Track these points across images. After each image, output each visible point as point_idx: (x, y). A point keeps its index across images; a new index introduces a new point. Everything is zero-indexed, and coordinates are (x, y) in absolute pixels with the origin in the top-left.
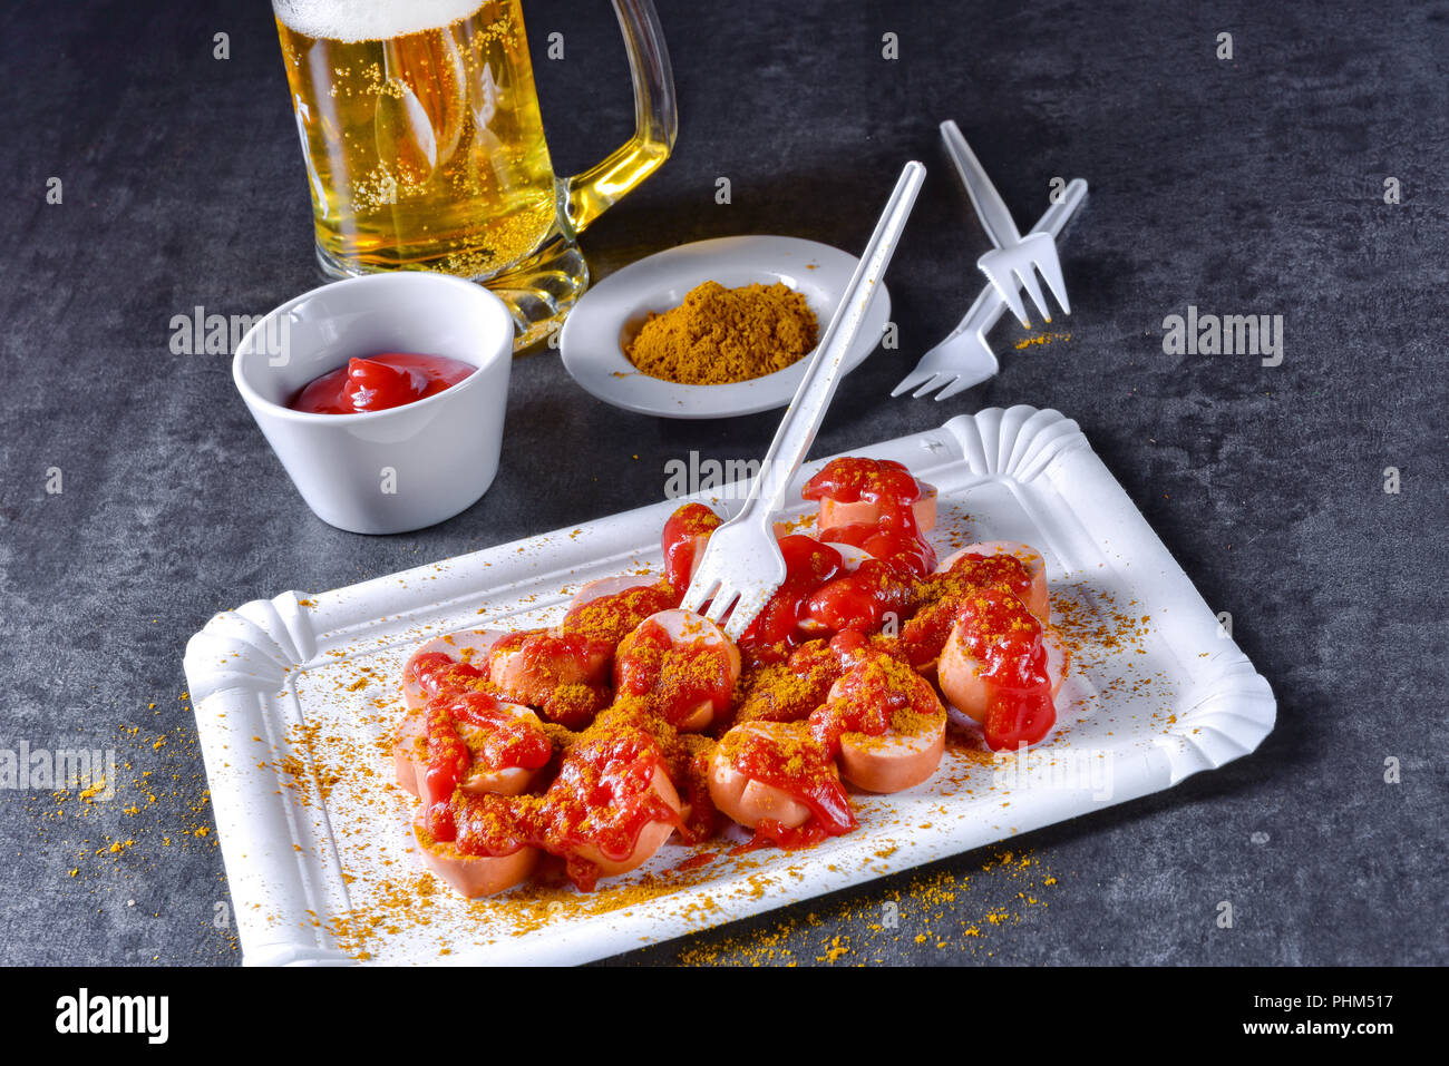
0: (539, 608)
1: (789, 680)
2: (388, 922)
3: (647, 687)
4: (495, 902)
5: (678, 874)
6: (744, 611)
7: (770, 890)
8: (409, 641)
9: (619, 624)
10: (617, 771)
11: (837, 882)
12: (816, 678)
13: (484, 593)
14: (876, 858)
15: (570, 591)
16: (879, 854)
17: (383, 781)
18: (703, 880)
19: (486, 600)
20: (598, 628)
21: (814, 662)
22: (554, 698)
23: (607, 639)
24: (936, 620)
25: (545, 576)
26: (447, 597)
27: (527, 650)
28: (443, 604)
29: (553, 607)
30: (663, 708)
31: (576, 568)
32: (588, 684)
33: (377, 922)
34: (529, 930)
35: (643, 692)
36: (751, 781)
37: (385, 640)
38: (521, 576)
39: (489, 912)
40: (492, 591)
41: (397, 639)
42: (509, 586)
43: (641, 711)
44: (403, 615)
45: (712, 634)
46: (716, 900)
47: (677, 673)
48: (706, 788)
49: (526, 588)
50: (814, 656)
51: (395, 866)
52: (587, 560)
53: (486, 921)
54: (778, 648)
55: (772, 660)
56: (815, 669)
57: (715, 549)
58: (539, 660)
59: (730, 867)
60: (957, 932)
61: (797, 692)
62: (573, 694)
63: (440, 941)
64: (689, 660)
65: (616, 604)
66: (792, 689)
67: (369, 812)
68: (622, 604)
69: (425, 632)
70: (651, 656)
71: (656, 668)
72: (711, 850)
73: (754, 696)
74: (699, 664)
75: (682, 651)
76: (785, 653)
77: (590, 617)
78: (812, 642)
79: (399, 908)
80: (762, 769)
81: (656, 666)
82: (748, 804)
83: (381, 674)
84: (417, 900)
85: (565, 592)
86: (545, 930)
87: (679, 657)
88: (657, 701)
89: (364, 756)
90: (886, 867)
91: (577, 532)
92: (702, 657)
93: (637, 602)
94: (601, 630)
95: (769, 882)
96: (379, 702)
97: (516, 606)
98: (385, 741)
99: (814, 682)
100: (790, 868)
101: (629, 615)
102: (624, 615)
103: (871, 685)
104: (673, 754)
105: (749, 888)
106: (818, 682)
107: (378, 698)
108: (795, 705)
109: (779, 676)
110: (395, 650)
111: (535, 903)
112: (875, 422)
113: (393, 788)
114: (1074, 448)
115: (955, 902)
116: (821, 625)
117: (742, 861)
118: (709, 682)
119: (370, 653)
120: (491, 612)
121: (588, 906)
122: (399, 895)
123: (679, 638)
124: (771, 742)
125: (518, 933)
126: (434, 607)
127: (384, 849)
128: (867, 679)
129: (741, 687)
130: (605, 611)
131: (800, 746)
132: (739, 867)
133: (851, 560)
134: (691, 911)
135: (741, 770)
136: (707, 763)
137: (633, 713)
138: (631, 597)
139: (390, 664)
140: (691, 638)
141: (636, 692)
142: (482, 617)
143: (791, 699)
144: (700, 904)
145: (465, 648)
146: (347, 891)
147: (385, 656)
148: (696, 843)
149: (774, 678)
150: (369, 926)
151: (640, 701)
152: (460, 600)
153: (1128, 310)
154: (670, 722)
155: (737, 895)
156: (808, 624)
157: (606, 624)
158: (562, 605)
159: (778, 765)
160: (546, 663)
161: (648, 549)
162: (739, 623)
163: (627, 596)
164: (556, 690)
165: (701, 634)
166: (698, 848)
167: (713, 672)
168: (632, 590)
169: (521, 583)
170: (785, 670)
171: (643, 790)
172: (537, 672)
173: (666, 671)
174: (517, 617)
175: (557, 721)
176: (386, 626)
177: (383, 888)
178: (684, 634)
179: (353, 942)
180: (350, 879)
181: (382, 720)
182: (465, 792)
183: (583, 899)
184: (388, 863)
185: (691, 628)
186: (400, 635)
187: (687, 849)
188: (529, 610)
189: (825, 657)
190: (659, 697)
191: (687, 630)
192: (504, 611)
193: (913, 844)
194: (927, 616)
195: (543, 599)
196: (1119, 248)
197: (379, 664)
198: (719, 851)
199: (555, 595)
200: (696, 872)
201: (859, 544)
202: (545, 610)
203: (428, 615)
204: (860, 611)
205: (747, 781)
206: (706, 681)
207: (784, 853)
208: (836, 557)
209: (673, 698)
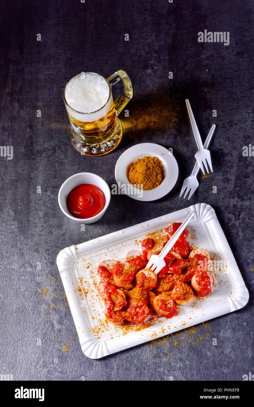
1: (166, 284)
2: (101, 329)
3: (142, 286)
4: (119, 326)
5: (149, 322)
6: (158, 269)
7: (165, 331)
9: (136, 269)
11: (176, 330)
12: (171, 285)
13: (107, 245)
14: (182, 326)
15: (123, 245)
16: (183, 325)
17: (96, 294)
18: (153, 324)
19: (108, 247)
20: (132, 270)
22: (126, 287)
23: (134, 273)
24: (191, 273)
25: (118, 242)
29: (121, 248)
31: (124, 240)
32: (131, 284)
33: (99, 329)
34: (125, 334)
37: (91, 255)
38: (114, 242)
39: (118, 328)
40: (109, 245)
42: (112, 244)
43: (141, 291)
44: (94, 250)
46: (156, 333)
48: (153, 307)
49: (115, 244)
50: (170, 280)
51: (101, 315)
53: (118, 331)
55: (163, 278)
56: (171, 283)
59: (157, 321)
60: (196, 340)
62: (129, 286)
63: (111, 335)
64: (149, 282)
65: (135, 263)
66: (167, 286)
67: (95, 301)
69: (98, 254)
71: (143, 283)
73: (160, 287)
75: (148, 279)
76: (165, 277)
78: (170, 276)
79: (103, 326)
80: (163, 307)
82: (161, 312)
83: (91, 264)
84: (106, 325)
85: (122, 245)
86: (128, 334)
87: (147, 281)
88: (144, 288)
89: (91, 287)
90: (184, 327)
91: (124, 232)
93: (138, 263)
96: (92, 272)
97: (114, 248)
98: (95, 283)
100: (168, 326)
102: (136, 266)
104: (147, 299)
105: (162, 331)
109: (164, 282)
110: (93, 258)
111: (125, 327)
113: (98, 296)
115: (195, 333)
116: (171, 273)
117: (159, 320)
119: (88, 259)
120: (110, 250)
121: (135, 328)
122: (102, 323)
123: (147, 276)
124: (164, 300)
125: (124, 334)
126: (99, 249)
127: (98, 311)
129: (158, 284)
130: (133, 265)
132: (159, 321)
134: (152, 336)
135: (159, 307)
137: (140, 293)
139: (93, 262)
140: (149, 276)
141: (140, 287)
142: (108, 250)
143: (167, 288)
144: (154, 334)
145: (107, 264)
146: (93, 321)
147: (91, 260)
149: (163, 284)
150: (99, 330)
152: (104, 247)
153: (223, 169)
154: (146, 291)
155: (160, 332)
156: (169, 272)
162: (157, 272)
163: (136, 261)
164: (126, 285)
165: (151, 275)
166: (152, 315)
171: (144, 314)
175: (127, 290)
176: (91, 252)
177: (99, 321)
179: (96, 334)
180: (93, 318)
181: (93, 277)
182: (114, 312)
183: (134, 327)
184: (99, 315)
185: (149, 274)
186: (94, 255)
187: (150, 316)
189: (172, 280)
193: (188, 323)
195: (119, 246)
196: (222, 148)
197: (91, 262)
198: (155, 317)
200: (152, 322)
202: (119, 249)
203: (98, 250)
206: (152, 285)
207: (166, 319)
209: (147, 288)
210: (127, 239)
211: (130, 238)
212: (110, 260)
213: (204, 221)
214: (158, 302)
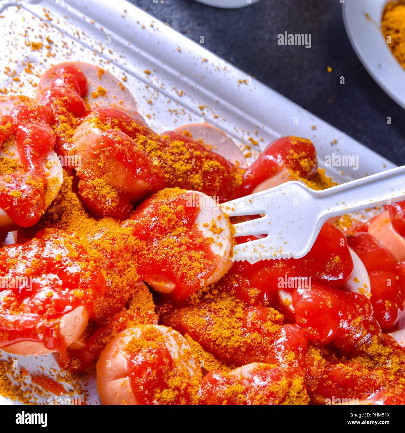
0: (178, 103)
1: (233, 324)
5: (28, 381)
6: (258, 248)
8: (91, 48)
9: (185, 173)
12: (249, 341)
13: (159, 63)
15: (205, 111)
20: (170, 162)
21: (259, 330)
22: (90, 183)
23: (167, 176)
24: (360, 381)
25: (202, 89)
26: (138, 44)
28: (132, 47)
29: (186, 111)
30: (143, 259)
31: (222, 102)
32: (119, 195)
35: (142, 238)
36: (127, 378)
37: (80, 33)
38: (188, 75)
40: (165, 67)
41: (87, 41)
42: (176, 74)
44: (106, 31)
45: (221, 245)
47: (172, 249)
48: (105, 345)
49: (185, 84)
50: (263, 326)
52: (233, 103)
54: (253, 292)
55: (241, 296)
56: (255, 335)
57: (283, 191)
58: (104, 152)
61: (229, 338)
62: (103, 192)
64: (188, 249)
65: (198, 158)
66: (227, 333)
68: (202, 162)
69: (106, 52)
70: (169, 221)
71: (163, 231)
72: (67, 385)
73: (204, 311)
74: (190, 258)
75: (191, 237)
76: (253, 300)
77: (175, 151)
78: (277, 312)
80: (142, 380)
81: (166, 230)
82: (112, 389)
83: (53, 52)
85: (202, 108)
87: (185, 239)
88: (144, 252)
91: (245, 82)
92: (197, 255)
93: (211, 170)
94: (171, 166)
96: (30, 67)
97: (169, 89)
99: (245, 342)
101: (197, 173)
102: (194, 170)
103: (268, 397)
104: (114, 298)
106: (249, 345)
107: (33, 65)
108: (218, 345)
109: (233, 312)
110: (78, 45)
116: (292, 308)
118: (184, 275)
119: (64, 33)
120: (152, 79)
123: (202, 224)
124: (171, 361)
126: (126, 43)
128: (271, 389)
129: (204, 293)
130: (187, 156)
131: (184, 385)
133: (356, 280)
135: (130, 364)
137: (116, 247)
138: (212, 162)
139: (65, 51)
140: (207, 233)
141: (136, 233)
142: (144, 76)
143: (220, 340)
145: (104, 88)
147: (69, 43)
148: (66, 369)
149: (227, 312)
151: (133, 241)
152: (144, 54)
154: (139, 271)
156: (286, 298)
157: (177, 165)
158: (192, 115)
159: (155, 386)
160: (107, 157)
163: (211, 159)
164: (97, 179)
165: (215, 237)
166: (64, 374)
167: (192, 272)
168: (218, 158)
169: (185, 79)
170: (240, 312)
171: (49, 318)
172: (97, 157)
173: (171, 239)
174: (161, 96)
175: (79, 197)
176: (91, 27)
178: (206, 226)
185: (214, 227)
186: (91, 40)
187: (57, 367)
188: (172, 99)
189: (269, 334)
190: (148, 250)
191: (210, 225)
192: (158, 85)
194: (358, 373)
195: (186, 100)
197: (60, 45)
198: (71, 391)
199: (194, 105)
203: (116, 44)
204: (322, 329)
205: (124, 375)
206: (183, 274)
208: (348, 269)
209: (154, 261)
210: (235, 109)
211: (247, 117)
212: (123, 90)
214: (146, 343)
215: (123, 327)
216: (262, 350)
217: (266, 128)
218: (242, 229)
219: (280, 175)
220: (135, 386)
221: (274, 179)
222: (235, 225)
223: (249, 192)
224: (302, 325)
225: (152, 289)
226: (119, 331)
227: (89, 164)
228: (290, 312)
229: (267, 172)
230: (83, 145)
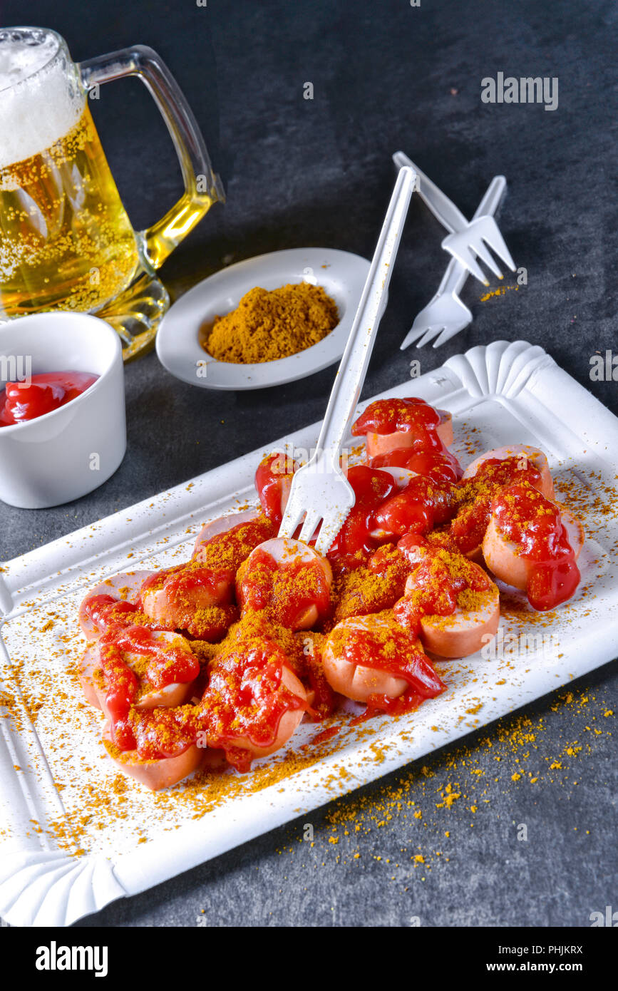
0: (172, 547)
1: (371, 580)
2: (95, 820)
3: (263, 603)
4: (176, 790)
5: (313, 747)
6: (327, 531)
7: (389, 754)
8: (80, 587)
9: (234, 554)
10: (253, 676)
11: (441, 740)
12: (392, 575)
13: (129, 542)
14: (467, 715)
15: (193, 530)
16: (469, 712)
17: (75, 702)
18: (333, 750)
19: (132, 547)
20: (219, 560)
21: (388, 563)
22: (195, 621)
23: (227, 568)
24: (475, 515)
25: (173, 522)
26: (102, 549)
27: (168, 588)
28: (101, 555)
29: (182, 544)
30: (279, 616)
31: (194, 513)
32: (218, 606)
33: (86, 821)
34: (204, 812)
35: (262, 607)
36: (358, 667)
37: (62, 588)
38: (155, 525)
39: (172, 800)
40: (135, 539)
41: (72, 587)
42: (147, 534)
43: (263, 622)
44: (73, 567)
45: (307, 553)
46: (348, 769)
47: (285, 588)
48: (323, 676)
49: (160, 533)
50: (387, 559)
51: (94, 771)
52: (201, 505)
53: (171, 808)
54: (358, 555)
55: (355, 565)
56: (390, 568)
57: (297, 487)
58: (179, 595)
59: (353, 736)
60: (544, 767)
61: (379, 588)
62: (208, 615)
63: (138, 831)
64: (293, 577)
65: (230, 539)
66: (375, 587)
67: (69, 728)
68: (235, 539)
69: (91, 578)
70: (263, 578)
71: (268, 587)
72: (335, 724)
73: (347, 596)
74: (301, 579)
75: (286, 570)
76: (364, 559)
77: (212, 552)
78: (384, 547)
79: (101, 807)
80: (365, 657)
81: (268, 585)
82: (359, 685)
83: (63, 616)
84: (115, 798)
85: (189, 532)
86: (217, 810)
87: (285, 576)
88: (274, 611)
89: (59, 683)
90: (477, 721)
91: (191, 485)
92: (302, 573)
93: (245, 535)
94: (222, 562)
95: (387, 747)
96: (64, 638)
97: (155, 547)
98: (73, 669)
99: (391, 579)
100: (402, 733)
101: (241, 546)
102: (237, 547)
103: (438, 577)
104: (293, 652)
105: (373, 755)
106: (394, 578)
107: (63, 635)
108: (380, 599)
109: (363, 577)
110: (71, 595)
111: (206, 788)
112: (391, 370)
113: (83, 707)
114: (544, 367)
115: (536, 741)
116: (388, 533)
117: (361, 730)
118: (311, 591)
119: (53, 601)
120: (138, 555)
121: (248, 784)
122: (101, 795)
123: (282, 559)
124: (368, 633)
125: (196, 816)
126: (94, 558)
127: (83, 758)
128: (434, 572)
129: (335, 590)
130: (222, 546)
131: (390, 632)
132: (360, 735)
133: (400, 479)
134: (330, 781)
135: (349, 659)
136: (320, 655)
137: (257, 625)
138: (240, 531)
139: (69, 607)
140: (291, 559)
141: (257, 608)
142: (131, 560)
143: (376, 595)
144: (336, 774)
145: (122, 587)
146: (60, 797)
147: (64, 601)
148: (322, 719)
149: (360, 580)
150: (81, 825)
151: (260, 614)
152: (113, 550)
153: (556, 261)
154: (287, 627)
155: (364, 763)
156: (378, 533)
157: (225, 556)
158: (189, 541)
159: (377, 651)
160: (184, 595)
161: (245, 490)
162: (326, 541)
163: (237, 531)
164: (196, 614)
165: (298, 554)
166: (325, 723)
167: (313, 583)
168: (239, 526)
169: (156, 530)
170: (367, 572)
171: (276, 689)
172: (179, 603)
173: (277, 588)
174: (156, 556)
175: (200, 638)
176: (62, 577)
177: (87, 791)
178: (285, 556)
179: (70, 841)
180: (62, 787)
181: (69, 652)
182: (138, 710)
183: (244, 779)
184: (88, 769)
185: (290, 551)
186: (73, 583)
187: (317, 725)
188: (165, 550)
189: (396, 558)
190: (275, 608)
191: (287, 553)
192: (147, 553)
193: (495, 699)
194: (468, 513)
195: (174, 539)
196: (539, 219)
197: (61, 608)
198: (341, 723)
199: (182, 535)
200: (327, 743)
201: (403, 465)
202: (177, 548)
203: (91, 565)
204: (416, 518)
205: (355, 667)
206: (309, 591)
207: (393, 719)
208: (389, 478)
209: (286, 608)
210: (208, 506)
211: (220, 501)
212: (133, 574)
213: (509, 395)
214: (341, 641)
215: (319, 657)
216: (405, 570)
217: (240, 492)
218: (306, 534)
219: (284, 487)
220: (366, 664)
221: (284, 493)
222: (300, 539)
223: (281, 518)
224: (406, 531)
225: (306, 629)
226: (320, 661)
227: (180, 613)
228: (391, 536)
229: (276, 495)
230: (162, 610)
